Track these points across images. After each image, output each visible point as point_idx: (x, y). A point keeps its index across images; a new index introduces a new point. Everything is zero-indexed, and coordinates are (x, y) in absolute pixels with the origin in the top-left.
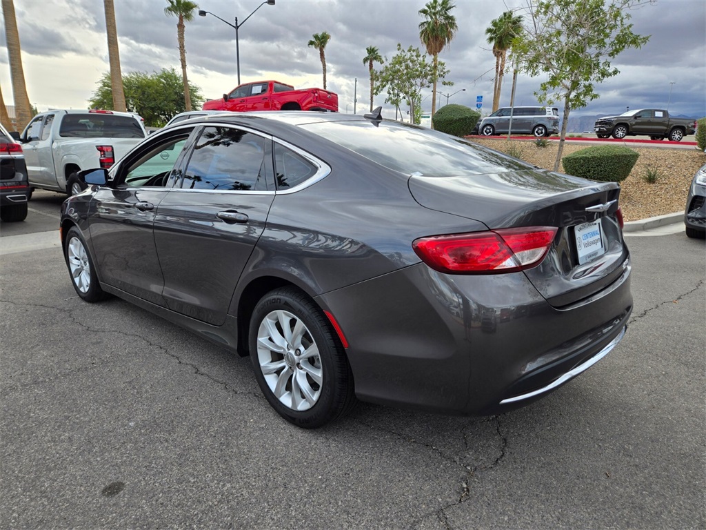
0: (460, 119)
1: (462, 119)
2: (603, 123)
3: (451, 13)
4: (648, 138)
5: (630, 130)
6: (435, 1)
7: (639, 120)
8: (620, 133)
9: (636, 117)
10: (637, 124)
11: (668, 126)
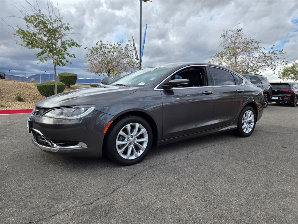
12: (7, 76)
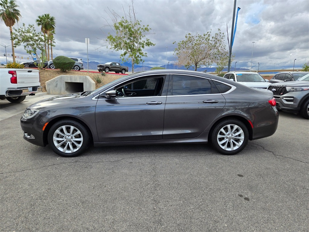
0: (69, 63)
1: (70, 63)
2: (100, 66)
3: (16, 8)
4: (114, 72)
5: (110, 70)
6: (6, 1)
7: (112, 66)
8: (107, 70)
9: (111, 65)
10: (112, 67)
11: (121, 68)
12: (144, 67)
